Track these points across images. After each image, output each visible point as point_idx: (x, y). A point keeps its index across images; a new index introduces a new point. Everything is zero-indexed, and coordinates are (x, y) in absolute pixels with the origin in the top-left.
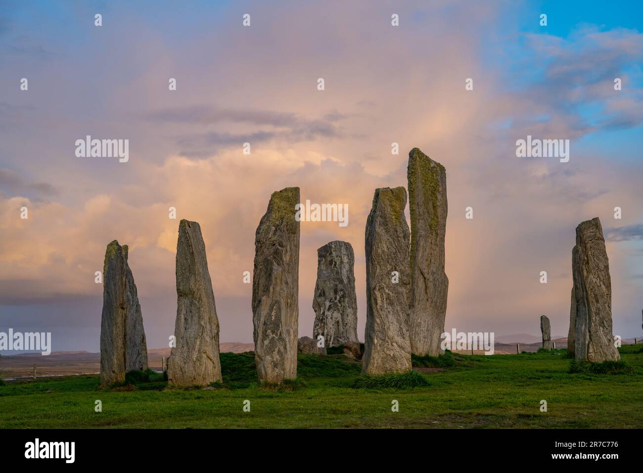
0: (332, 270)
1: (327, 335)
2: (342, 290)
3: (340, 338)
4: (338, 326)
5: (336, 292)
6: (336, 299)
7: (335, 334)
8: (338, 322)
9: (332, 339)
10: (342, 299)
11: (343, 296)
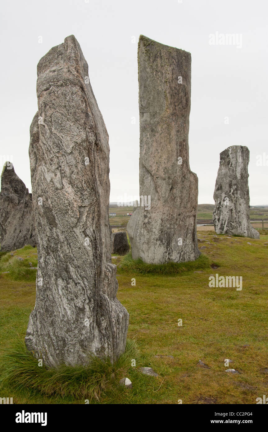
0: (229, 169)
1: (222, 220)
2: (235, 185)
3: (233, 222)
4: (232, 213)
5: (230, 186)
6: (230, 191)
7: (228, 220)
8: (232, 210)
9: (226, 223)
10: (235, 192)
11: (236, 190)
